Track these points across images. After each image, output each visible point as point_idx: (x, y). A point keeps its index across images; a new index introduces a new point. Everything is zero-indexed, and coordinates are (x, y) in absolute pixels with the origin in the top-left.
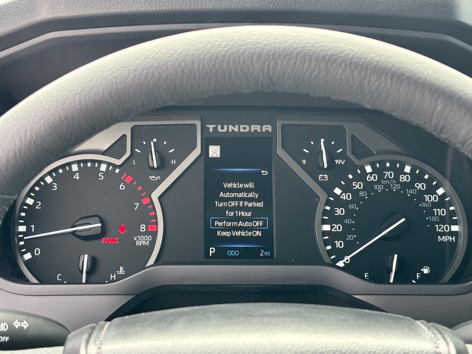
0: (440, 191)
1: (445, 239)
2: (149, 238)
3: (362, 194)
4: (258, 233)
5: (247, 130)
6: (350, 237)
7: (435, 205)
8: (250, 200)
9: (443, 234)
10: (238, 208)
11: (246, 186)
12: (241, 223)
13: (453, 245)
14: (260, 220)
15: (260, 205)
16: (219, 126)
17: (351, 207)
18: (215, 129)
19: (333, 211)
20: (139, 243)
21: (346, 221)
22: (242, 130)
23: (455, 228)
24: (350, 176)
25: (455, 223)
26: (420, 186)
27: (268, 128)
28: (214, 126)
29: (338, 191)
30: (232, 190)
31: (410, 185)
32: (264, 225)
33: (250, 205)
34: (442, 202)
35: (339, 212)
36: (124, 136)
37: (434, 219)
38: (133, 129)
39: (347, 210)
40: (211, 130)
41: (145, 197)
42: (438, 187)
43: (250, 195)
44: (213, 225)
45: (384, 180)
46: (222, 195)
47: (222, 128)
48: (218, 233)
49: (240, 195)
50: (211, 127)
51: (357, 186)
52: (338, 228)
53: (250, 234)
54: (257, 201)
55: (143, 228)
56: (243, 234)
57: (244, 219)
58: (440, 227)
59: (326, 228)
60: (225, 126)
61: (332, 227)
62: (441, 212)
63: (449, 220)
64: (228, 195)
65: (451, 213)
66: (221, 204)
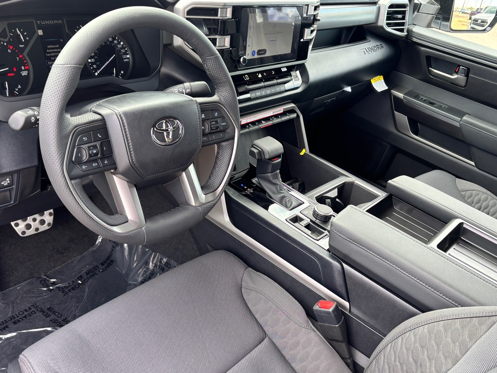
0: (122, 43)
1: (126, 60)
2: (27, 72)
5: (53, 23)
6: (98, 63)
7: (121, 48)
9: (125, 59)
10: (55, 56)
11: (56, 46)
13: (129, 62)
16: (42, 22)
17: (96, 52)
18: (40, 23)
20: (23, 74)
21: (95, 57)
22: (51, 23)
23: (128, 56)
25: (128, 54)
26: (116, 42)
27: (60, 22)
28: (40, 22)
30: (51, 49)
31: (112, 42)
34: (123, 48)
36: (5, 28)
37: (122, 54)
38: (8, 24)
40: (39, 24)
41: (20, 55)
42: (121, 42)
43: (58, 50)
44: (48, 64)
46: (48, 51)
47: (43, 22)
48: (50, 67)
49: (55, 50)
50: (38, 22)
52: (93, 60)
55: (23, 68)
58: (124, 56)
60: (44, 21)
61: (91, 60)
62: (123, 51)
63: (126, 54)
64: (50, 51)
65: (126, 51)
66: (49, 55)
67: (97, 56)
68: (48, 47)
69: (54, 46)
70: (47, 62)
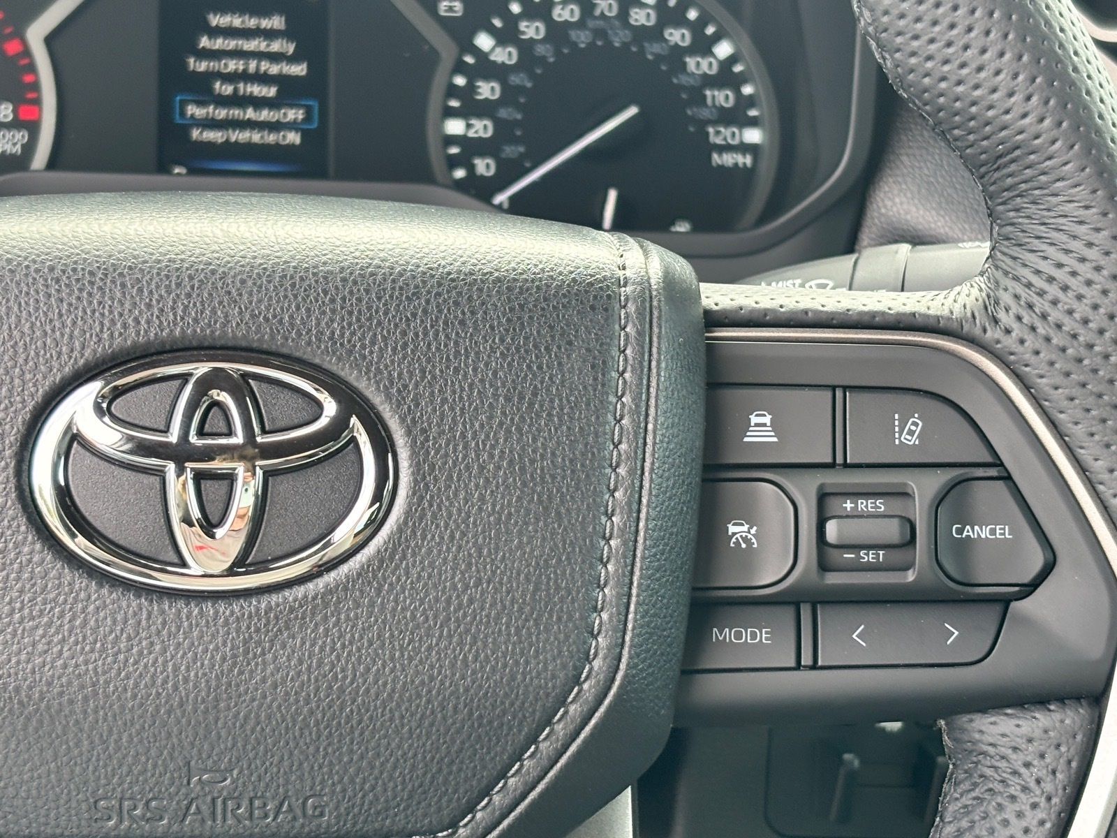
0: (724, 50)
1: (728, 159)
2: (21, 136)
3: (540, 50)
4: (293, 138)
6: (510, 151)
7: (709, 81)
8: (275, 57)
9: (726, 149)
10: (245, 77)
11: (265, 23)
12: (250, 114)
13: (747, 175)
14: (298, 106)
15: (299, 70)
17: (515, 79)
19: (471, 88)
21: (503, 113)
23: (753, 136)
24: (515, 8)
25: (754, 123)
26: (677, 36)
29: (484, 41)
30: (230, 32)
31: (655, 33)
32: (308, 118)
33: (274, 69)
34: (726, 77)
35: (487, 90)
37: (705, 113)
39: (505, 87)
41: (10, 37)
42: (717, 38)
43: (276, 46)
44: (183, 113)
45: (596, 18)
46: (204, 42)
48: (195, 134)
49: (252, 46)
51: (532, 30)
52: (482, 128)
53: (271, 138)
54: (293, 59)
55: (6, 112)
56: (256, 137)
57: (258, 103)
58: (718, 133)
59: (455, 127)
61: (469, 126)
62: (722, 98)
63: (736, 117)
64: (219, 43)
65: (745, 102)
66: (203, 66)
67: (519, 107)
68: (216, 20)
69: (252, 23)
70: (183, 104)
